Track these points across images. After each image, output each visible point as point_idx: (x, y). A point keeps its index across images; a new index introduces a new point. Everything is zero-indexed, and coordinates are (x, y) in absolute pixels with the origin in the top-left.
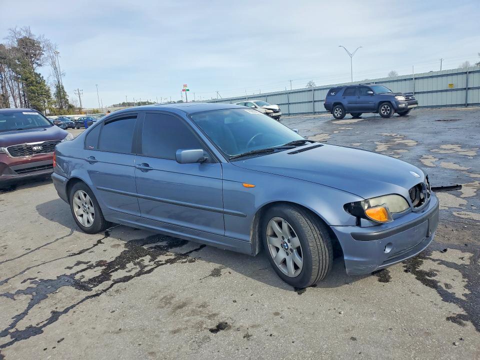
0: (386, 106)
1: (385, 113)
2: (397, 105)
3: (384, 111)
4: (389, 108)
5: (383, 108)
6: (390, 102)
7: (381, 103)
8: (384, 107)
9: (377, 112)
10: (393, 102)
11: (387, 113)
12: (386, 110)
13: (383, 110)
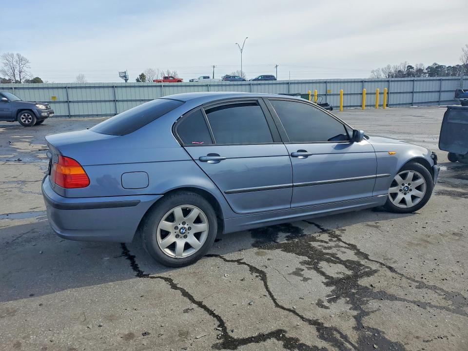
0: (26, 114)
1: (27, 122)
2: (40, 114)
3: (24, 120)
4: (30, 117)
5: (22, 116)
6: (31, 110)
7: (20, 111)
8: (24, 115)
9: (16, 120)
10: (35, 111)
11: (28, 121)
12: (27, 119)
13: (23, 118)
